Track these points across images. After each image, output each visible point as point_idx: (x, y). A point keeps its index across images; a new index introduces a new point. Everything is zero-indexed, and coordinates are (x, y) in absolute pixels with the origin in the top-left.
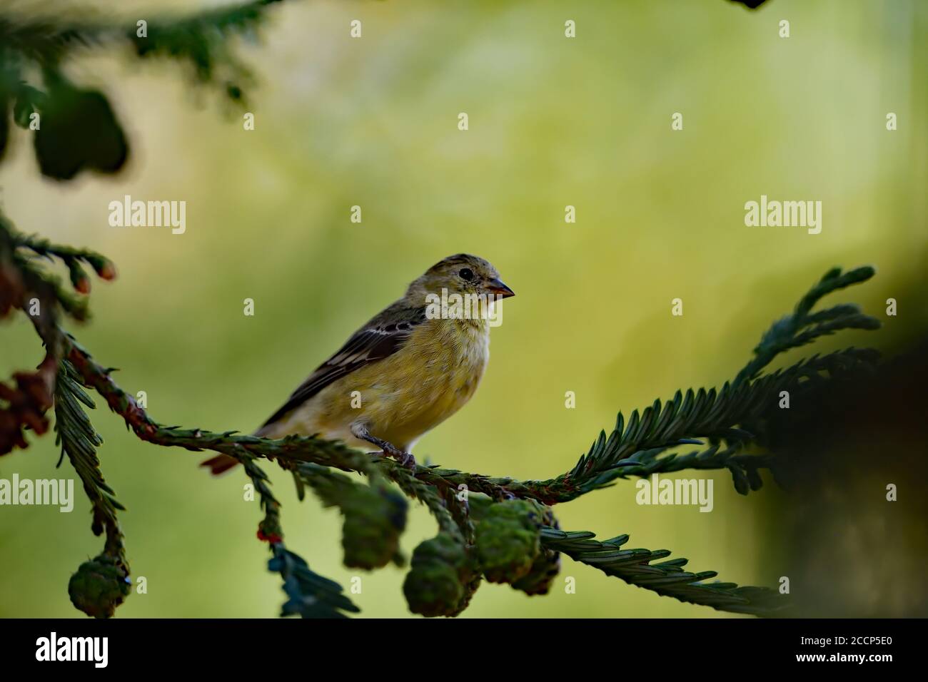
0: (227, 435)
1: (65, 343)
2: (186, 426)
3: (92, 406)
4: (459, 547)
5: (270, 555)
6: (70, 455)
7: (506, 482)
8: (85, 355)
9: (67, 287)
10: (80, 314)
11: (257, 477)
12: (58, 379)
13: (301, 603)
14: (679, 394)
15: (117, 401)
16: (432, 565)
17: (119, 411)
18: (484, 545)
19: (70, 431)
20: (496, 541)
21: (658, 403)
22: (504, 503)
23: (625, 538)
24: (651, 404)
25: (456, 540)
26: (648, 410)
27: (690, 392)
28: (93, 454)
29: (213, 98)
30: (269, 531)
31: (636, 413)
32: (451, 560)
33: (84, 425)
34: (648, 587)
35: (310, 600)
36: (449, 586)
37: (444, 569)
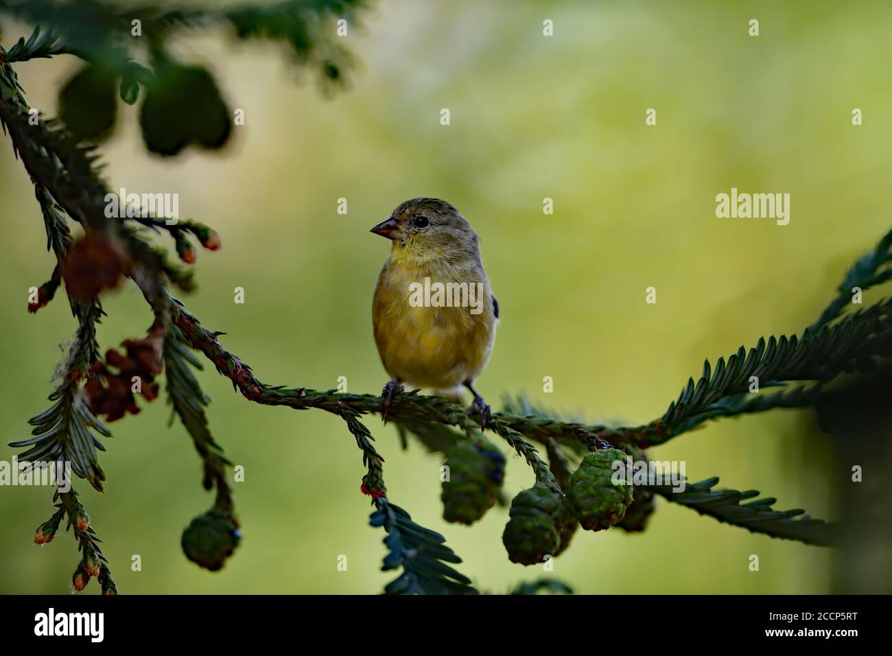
0: (330, 393)
1: (172, 309)
2: (292, 386)
3: (200, 367)
4: (556, 496)
5: (374, 509)
6: (182, 415)
7: (600, 429)
8: (193, 321)
9: (173, 258)
10: (186, 284)
11: (360, 433)
12: (167, 344)
13: (403, 555)
14: (762, 341)
15: (223, 362)
16: (530, 515)
17: (227, 373)
18: (579, 495)
19: (179, 392)
20: (591, 490)
21: (742, 350)
22: (598, 452)
23: (715, 481)
24: (735, 352)
25: (553, 490)
26: (733, 358)
27: (772, 339)
28: (202, 414)
29: (311, 76)
30: (373, 485)
31: (721, 361)
32: (548, 511)
33: (194, 387)
34: (740, 524)
35: (411, 553)
36: (547, 536)
37: (542, 519)
